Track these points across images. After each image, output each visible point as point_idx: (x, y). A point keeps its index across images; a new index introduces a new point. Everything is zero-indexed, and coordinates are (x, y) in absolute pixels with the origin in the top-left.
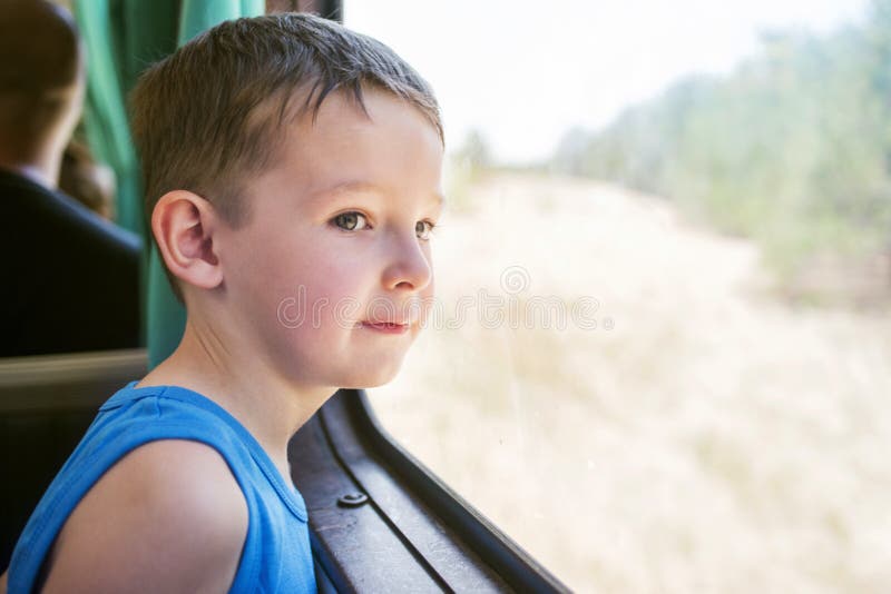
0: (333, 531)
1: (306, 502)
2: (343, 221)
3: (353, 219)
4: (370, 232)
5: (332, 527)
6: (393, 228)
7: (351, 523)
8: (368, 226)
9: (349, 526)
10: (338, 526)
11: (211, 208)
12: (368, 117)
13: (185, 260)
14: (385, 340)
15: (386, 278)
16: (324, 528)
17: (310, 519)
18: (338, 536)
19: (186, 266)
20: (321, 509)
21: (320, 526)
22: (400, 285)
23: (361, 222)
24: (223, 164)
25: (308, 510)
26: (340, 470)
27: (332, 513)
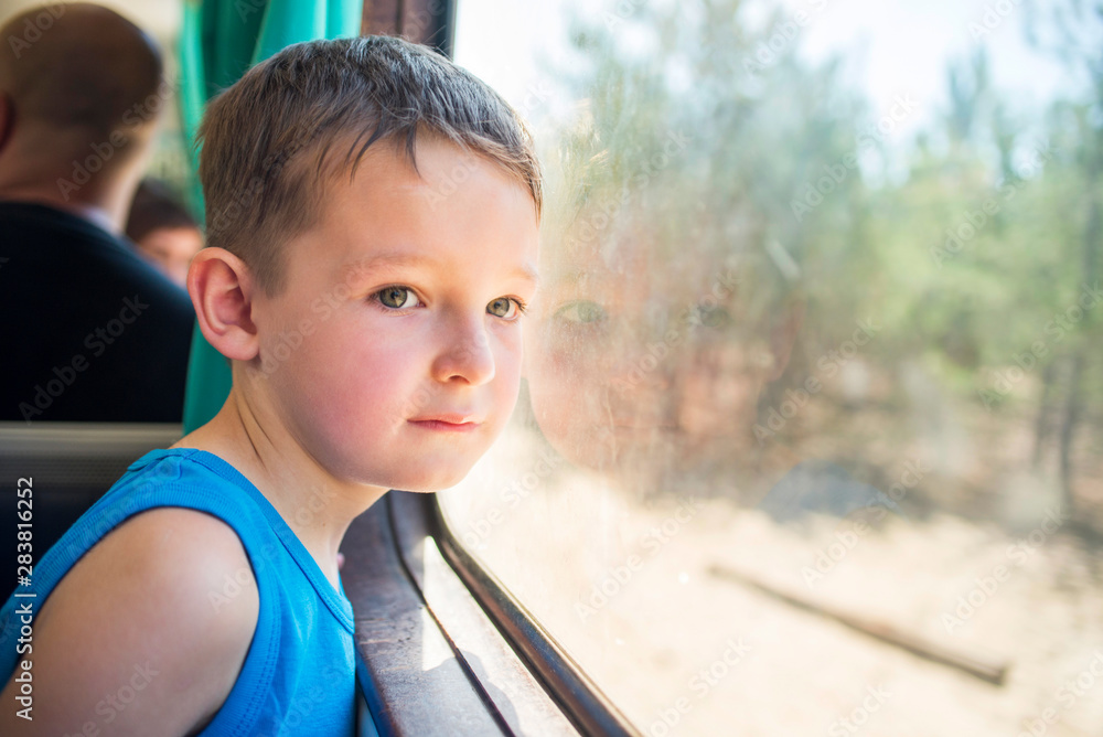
0: (380, 646)
1: (355, 611)
2: (388, 296)
3: (402, 294)
4: (424, 312)
5: (380, 641)
6: (451, 309)
7: (404, 638)
8: (422, 304)
9: (400, 641)
10: (387, 640)
11: (246, 269)
12: (420, 176)
13: (221, 327)
14: (440, 440)
15: (436, 369)
16: (371, 641)
17: (357, 629)
18: (385, 652)
19: (221, 333)
20: (372, 619)
21: (366, 639)
22: (455, 378)
23: (411, 300)
24: (260, 219)
25: (356, 620)
26: (404, 578)
27: (383, 625)
